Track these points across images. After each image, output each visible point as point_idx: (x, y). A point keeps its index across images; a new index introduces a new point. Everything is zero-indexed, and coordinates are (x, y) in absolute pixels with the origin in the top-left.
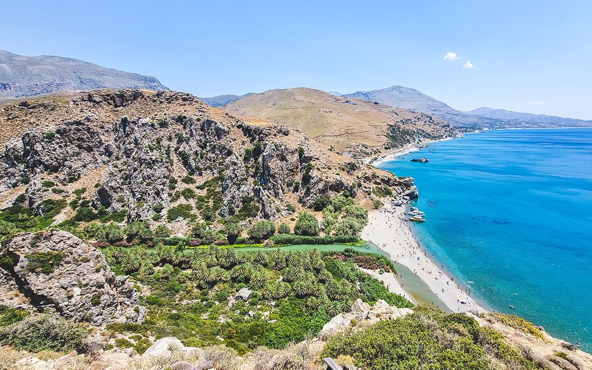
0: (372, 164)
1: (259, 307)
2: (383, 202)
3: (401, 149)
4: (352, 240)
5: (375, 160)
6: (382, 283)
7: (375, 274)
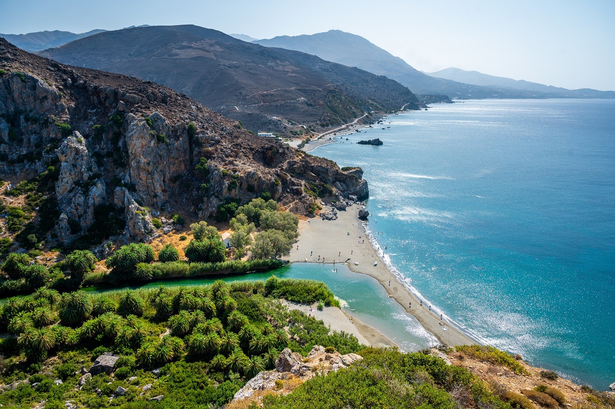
0: (302, 149)
1: (133, 379)
2: (319, 204)
3: (344, 126)
4: (277, 267)
5: (307, 143)
6: (322, 323)
7: (311, 311)
